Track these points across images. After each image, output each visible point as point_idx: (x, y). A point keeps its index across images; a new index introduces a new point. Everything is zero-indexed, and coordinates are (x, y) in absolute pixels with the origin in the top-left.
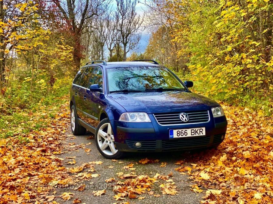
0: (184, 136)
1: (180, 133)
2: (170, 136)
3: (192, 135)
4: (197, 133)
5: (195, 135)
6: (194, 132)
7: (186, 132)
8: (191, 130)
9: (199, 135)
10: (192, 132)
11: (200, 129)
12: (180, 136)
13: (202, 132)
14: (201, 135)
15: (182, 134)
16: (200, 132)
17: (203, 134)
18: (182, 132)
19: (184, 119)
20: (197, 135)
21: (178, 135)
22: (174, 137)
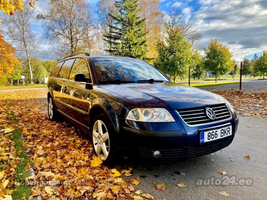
0: (215, 139)
1: (211, 136)
2: (201, 141)
3: (221, 136)
4: (225, 133)
5: (224, 137)
6: (223, 133)
7: (216, 133)
8: (221, 130)
9: (227, 136)
10: (221, 133)
11: (228, 128)
12: (211, 140)
13: (229, 131)
14: (229, 135)
15: (213, 136)
16: (228, 131)
17: (230, 134)
18: (213, 133)
19: (212, 117)
20: (226, 136)
21: (209, 138)
22: (205, 141)
